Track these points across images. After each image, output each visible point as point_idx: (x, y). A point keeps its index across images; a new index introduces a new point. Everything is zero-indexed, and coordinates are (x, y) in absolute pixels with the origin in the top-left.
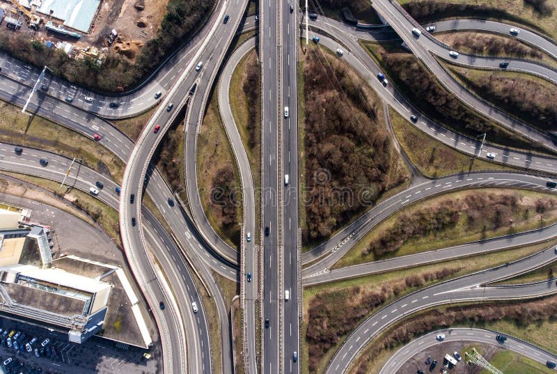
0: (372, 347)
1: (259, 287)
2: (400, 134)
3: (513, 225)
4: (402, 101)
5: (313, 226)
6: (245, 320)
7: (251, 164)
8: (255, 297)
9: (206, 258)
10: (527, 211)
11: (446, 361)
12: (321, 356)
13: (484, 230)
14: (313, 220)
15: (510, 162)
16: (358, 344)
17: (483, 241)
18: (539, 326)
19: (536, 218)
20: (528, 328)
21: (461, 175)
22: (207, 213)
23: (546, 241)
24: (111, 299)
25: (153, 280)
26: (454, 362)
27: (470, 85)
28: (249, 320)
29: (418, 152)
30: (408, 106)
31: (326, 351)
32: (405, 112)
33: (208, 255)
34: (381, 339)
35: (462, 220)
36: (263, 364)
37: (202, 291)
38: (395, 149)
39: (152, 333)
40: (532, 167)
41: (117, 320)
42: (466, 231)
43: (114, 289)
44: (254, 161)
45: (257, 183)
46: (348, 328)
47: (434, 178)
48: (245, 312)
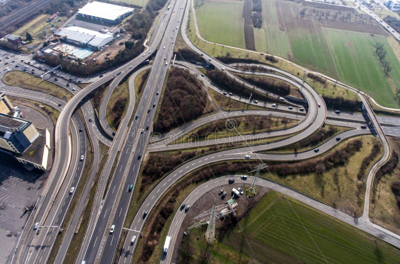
0: (184, 181)
1: (123, 145)
2: (213, 95)
3: (270, 128)
4: (214, 85)
5: (160, 121)
6: (108, 161)
7: (136, 98)
8: (119, 149)
9: (98, 135)
10: (277, 122)
11: (233, 193)
12: (150, 184)
13: (254, 130)
14: (161, 119)
15: (267, 106)
16: (175, 178)
17: (254, 134)
18: (294, 178)
19: (282, 126)
20: (287, 179)
21: (243, 110)
22: (107, 116)
23: (289, 134)
24: (36, 140)
25: (64, 138)
26: (238, 193)
27: (243, 79)
28: (110, 161)
29: (221, 102)
30: (217, 87)
31: (153, 181)
32: (216, 89)
33: (100, 134)
34: (190, 177)
35: (242, 124)
36: (110, 186)
37: (89, 149)
38: (209, 100)
39: (48, 165)
40: (279, 108)
41: (33, 150)
42: (244, 129)
43: (40, 137)
44: (137, 97)
45: (136, 105)
46: (169, 167)
47: (229, 111)
48: (110, 157)
